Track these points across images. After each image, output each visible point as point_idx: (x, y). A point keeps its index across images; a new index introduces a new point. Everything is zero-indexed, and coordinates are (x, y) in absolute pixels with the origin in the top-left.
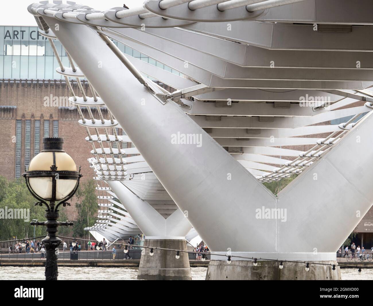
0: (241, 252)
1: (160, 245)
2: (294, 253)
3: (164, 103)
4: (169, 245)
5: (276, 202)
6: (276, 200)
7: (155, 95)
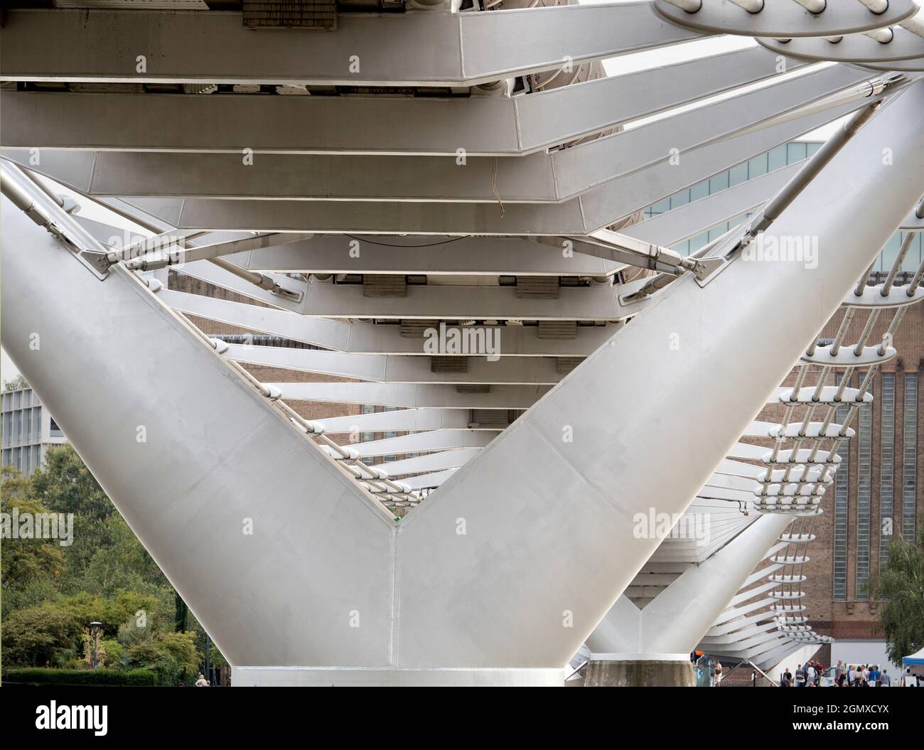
0: (300, 668)
1: (627, 675)
2: (438, 669)
3: (102, 277)
4: (649, 674)
5: (394, 534)
6: (394, 530)
7: (79, 256)
